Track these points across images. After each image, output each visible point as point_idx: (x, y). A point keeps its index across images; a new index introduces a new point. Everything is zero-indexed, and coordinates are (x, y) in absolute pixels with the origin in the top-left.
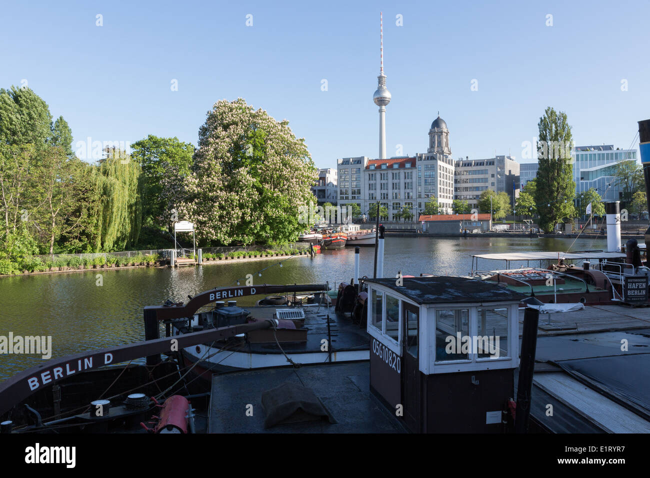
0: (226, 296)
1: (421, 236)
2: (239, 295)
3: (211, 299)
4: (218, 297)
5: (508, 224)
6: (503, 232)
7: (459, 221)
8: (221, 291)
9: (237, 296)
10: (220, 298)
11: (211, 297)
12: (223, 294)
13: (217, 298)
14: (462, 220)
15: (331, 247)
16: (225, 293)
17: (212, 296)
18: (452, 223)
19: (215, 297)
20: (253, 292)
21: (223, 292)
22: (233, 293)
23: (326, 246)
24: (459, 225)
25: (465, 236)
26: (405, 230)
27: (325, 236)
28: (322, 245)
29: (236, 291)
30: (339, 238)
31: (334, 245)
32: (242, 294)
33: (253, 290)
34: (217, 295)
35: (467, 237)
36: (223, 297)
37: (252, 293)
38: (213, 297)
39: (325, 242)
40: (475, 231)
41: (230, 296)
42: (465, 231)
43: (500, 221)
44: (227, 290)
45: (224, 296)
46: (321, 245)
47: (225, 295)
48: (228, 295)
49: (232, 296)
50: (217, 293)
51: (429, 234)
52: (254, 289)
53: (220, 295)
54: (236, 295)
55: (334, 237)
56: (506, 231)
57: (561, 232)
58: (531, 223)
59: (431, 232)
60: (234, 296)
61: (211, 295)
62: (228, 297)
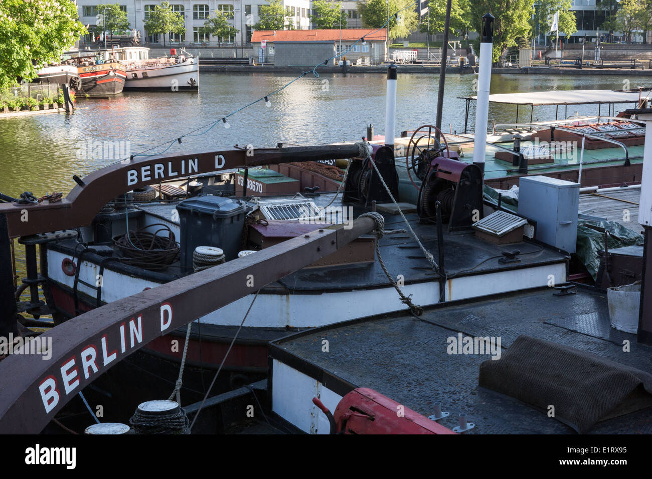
0: (163, 176)
1: (259, 71)
2: (190, 171)
3: (130, 183)
4: (146, 176)
5: (414, 49)
6: (409, 64)
7: (332, 43)
8: (152, 163)
9: (187, 174)
10: (149, 178)
11: (130, 178)
12: (157, 171)
13: (144, 179)
14: (338, 41)
15: (95, 94)
16: (159, 168)
17: (132, 175)
18: (320, 46)
19: (139, 177)
20: (220, 163)
21: (156, 166)
22: (177, 168)
23: (87, 91)
24: (332, 49)
25: (344, 70)
26: (226, 61)
27: (82, 70)
28: (79, 88)
29: (183, 162)
30: (112, 74)
31: (103, 90)
32: (196, 170)
33: (220, 160)
34: (143, 174)
35: (349, 72)
36: (157, 177)
37: (217, 166)
38: (134, 177)
39: (84, 82)
40: (359, 63)
41: (171, 174)
42: (345, 62)
43: (397, 44)
44: (164, 161)
45: (159, 174)
46: (76, 89)
47: (161, 171)
48: (166, 171)
49: (176, 174)
50: (143, 169)
51: (276, 68)
52: (221, 156)
53: (149, 173)
54: (183, 172)
55: (101, 72)
56: (415, 62)
57: (510, 64)
58: (457, 48)
59: (278, 64)
60: (180, 175)
61: (129, 173)
62: (167, 177)
